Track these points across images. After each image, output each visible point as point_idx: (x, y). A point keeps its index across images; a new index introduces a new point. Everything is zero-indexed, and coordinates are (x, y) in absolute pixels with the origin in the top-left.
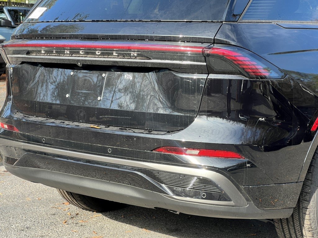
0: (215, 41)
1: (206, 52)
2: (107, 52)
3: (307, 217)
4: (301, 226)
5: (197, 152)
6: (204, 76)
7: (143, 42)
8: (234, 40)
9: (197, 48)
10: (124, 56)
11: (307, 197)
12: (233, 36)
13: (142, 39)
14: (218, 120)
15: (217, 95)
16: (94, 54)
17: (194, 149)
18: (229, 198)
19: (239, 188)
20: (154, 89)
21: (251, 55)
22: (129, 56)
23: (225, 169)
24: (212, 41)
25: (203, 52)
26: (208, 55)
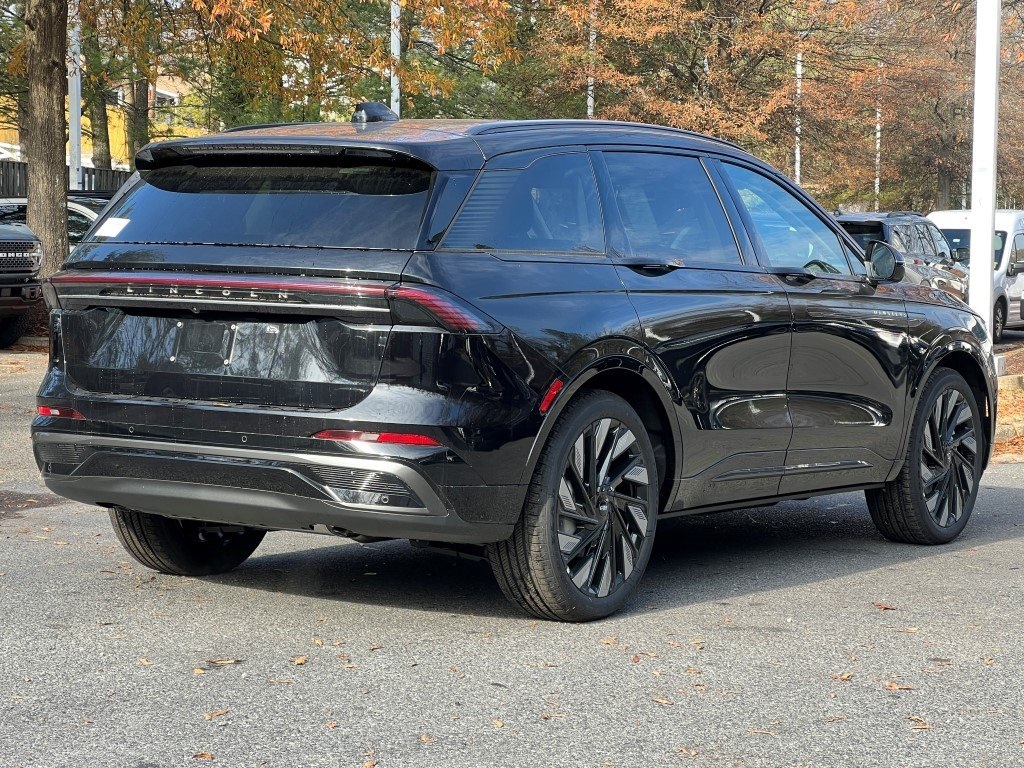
0: (402, 279)
1: (389, 294)
2: (240, 292)
3: (534, 540)
4: (526, 554)
5: (375, 436)
6: (386, 329)
7: (297, 278)
8: (428, 277)
9: (377, 288)
10: (268, 298)
11: (535, 511)
12: (427, 270)
13: (295, 273)
14: (407, 389)
15: (404, 360)
16: (220, 294)
17: (371, 432)
18: (422, 503)
19: (434, 488)
20: (315, 346)
21: (453, 299)
22: (276, 298)
23: (416, 461)
24: (399, 279)
25: (386, 294)
26: (393, 298)
